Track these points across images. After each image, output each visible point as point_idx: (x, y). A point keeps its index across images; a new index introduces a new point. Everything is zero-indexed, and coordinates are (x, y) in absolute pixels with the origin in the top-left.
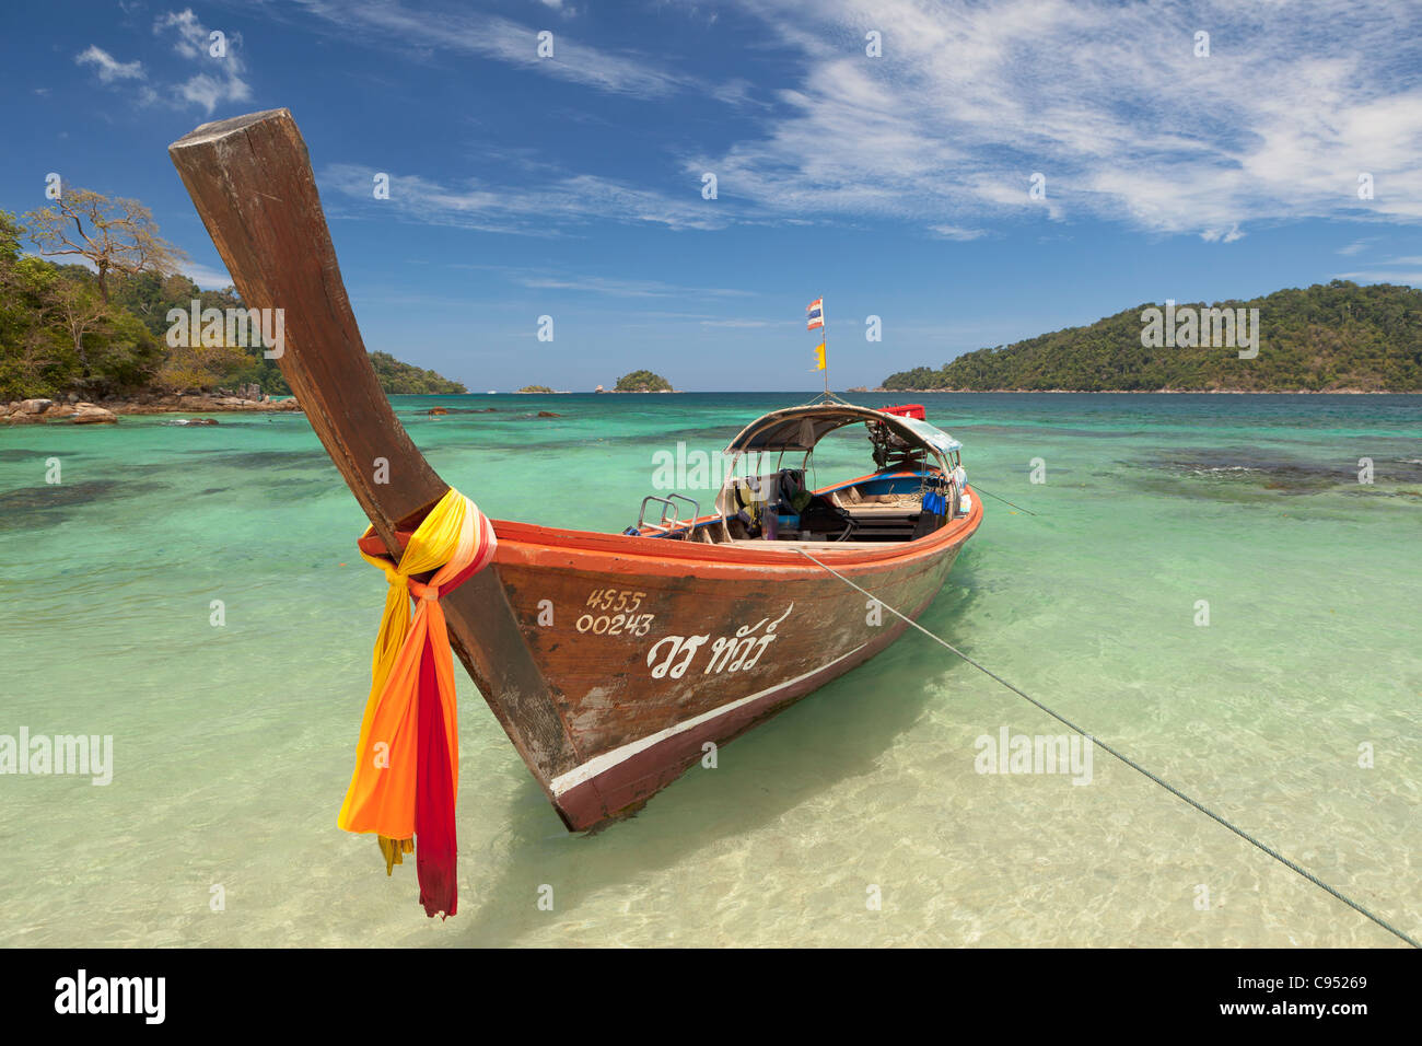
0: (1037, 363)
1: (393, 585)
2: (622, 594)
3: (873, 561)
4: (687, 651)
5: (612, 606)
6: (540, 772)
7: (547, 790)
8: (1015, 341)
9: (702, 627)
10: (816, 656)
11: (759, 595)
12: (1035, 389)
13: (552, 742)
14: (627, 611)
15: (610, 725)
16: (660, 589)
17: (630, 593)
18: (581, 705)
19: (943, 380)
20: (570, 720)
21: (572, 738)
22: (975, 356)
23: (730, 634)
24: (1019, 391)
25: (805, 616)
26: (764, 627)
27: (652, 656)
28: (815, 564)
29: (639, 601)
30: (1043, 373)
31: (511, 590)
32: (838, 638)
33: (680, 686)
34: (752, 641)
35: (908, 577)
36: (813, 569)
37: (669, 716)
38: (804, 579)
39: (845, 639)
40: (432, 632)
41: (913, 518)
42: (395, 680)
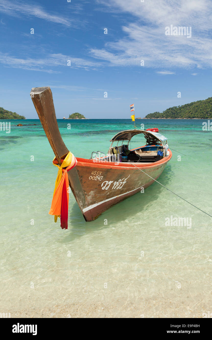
0: (190, 111)
1: (60, 169)
2: (98, 172)
3: (146, 166)
4: (109, 184)
5: (96, 174)
6: (81, 207)
7: (82, 211)
8: (184, 104)
9: (112, 179)
10: (134, 187)
11: (123, 173)
12: (189, 118)
13: (83, 201)
14: (98, 175)
15: (94, 199)
16: (105, 171)
17: (99, 172)
18: (89, 194)
19: (163, 116)
20: (87, 197)
21: (87, 201)
22: (172, 109)
23: (117, 181)
24: (185, 119)
25: (132, 178)
26: (124, 180)
27: (102, 185)
28: (135, 167)
29: (101, 174)
30: (191, 114)
31: (78, 171)
32: (139, 183)
33: (107, 191)
34: (121, 183)
35: (154, 170)
36: (134, 168)
37: (105, 198)
38: (132, 169)
39: (140, 183)
40: (66, 178)
41: (155, 157)
42: (59, 187)
